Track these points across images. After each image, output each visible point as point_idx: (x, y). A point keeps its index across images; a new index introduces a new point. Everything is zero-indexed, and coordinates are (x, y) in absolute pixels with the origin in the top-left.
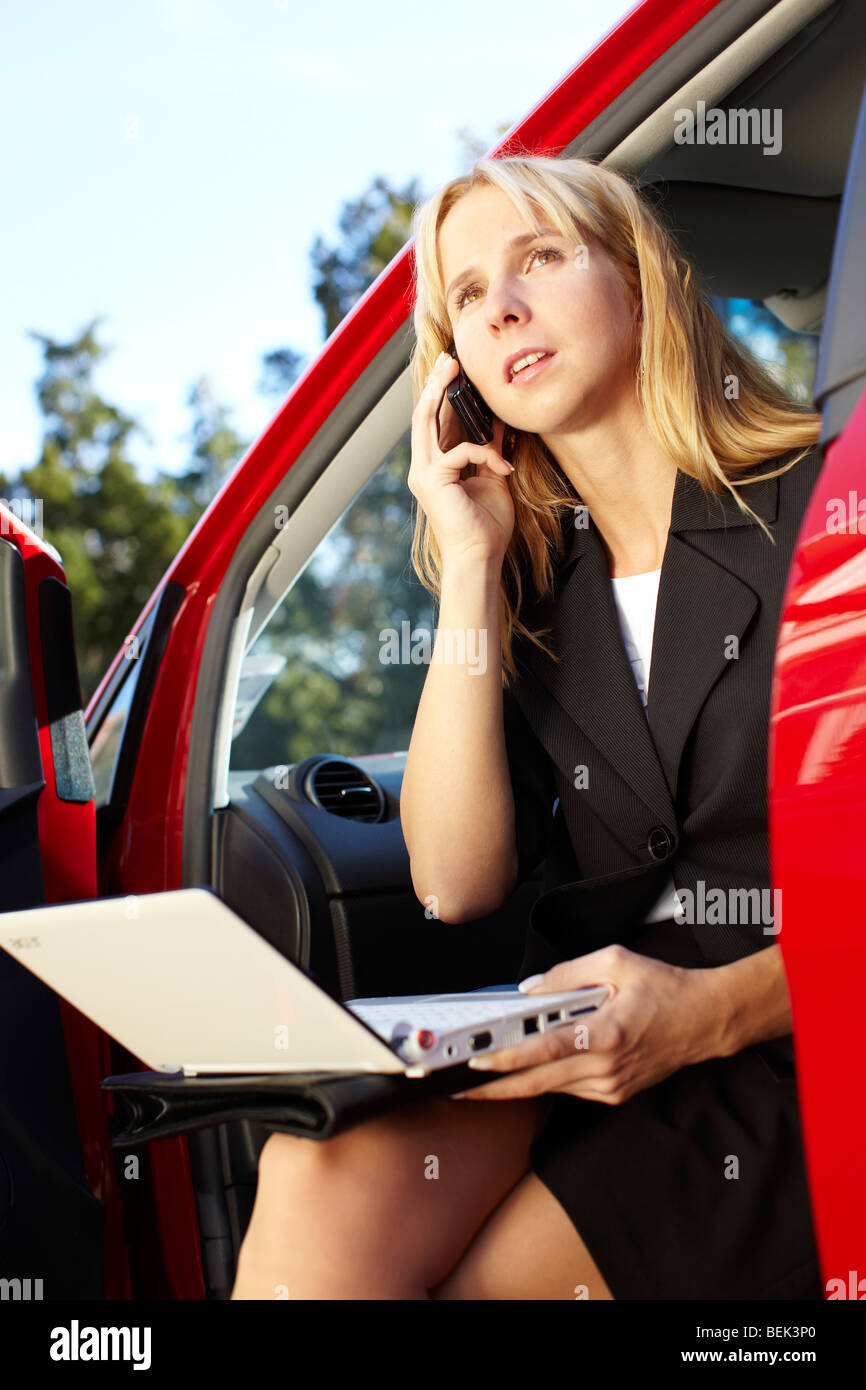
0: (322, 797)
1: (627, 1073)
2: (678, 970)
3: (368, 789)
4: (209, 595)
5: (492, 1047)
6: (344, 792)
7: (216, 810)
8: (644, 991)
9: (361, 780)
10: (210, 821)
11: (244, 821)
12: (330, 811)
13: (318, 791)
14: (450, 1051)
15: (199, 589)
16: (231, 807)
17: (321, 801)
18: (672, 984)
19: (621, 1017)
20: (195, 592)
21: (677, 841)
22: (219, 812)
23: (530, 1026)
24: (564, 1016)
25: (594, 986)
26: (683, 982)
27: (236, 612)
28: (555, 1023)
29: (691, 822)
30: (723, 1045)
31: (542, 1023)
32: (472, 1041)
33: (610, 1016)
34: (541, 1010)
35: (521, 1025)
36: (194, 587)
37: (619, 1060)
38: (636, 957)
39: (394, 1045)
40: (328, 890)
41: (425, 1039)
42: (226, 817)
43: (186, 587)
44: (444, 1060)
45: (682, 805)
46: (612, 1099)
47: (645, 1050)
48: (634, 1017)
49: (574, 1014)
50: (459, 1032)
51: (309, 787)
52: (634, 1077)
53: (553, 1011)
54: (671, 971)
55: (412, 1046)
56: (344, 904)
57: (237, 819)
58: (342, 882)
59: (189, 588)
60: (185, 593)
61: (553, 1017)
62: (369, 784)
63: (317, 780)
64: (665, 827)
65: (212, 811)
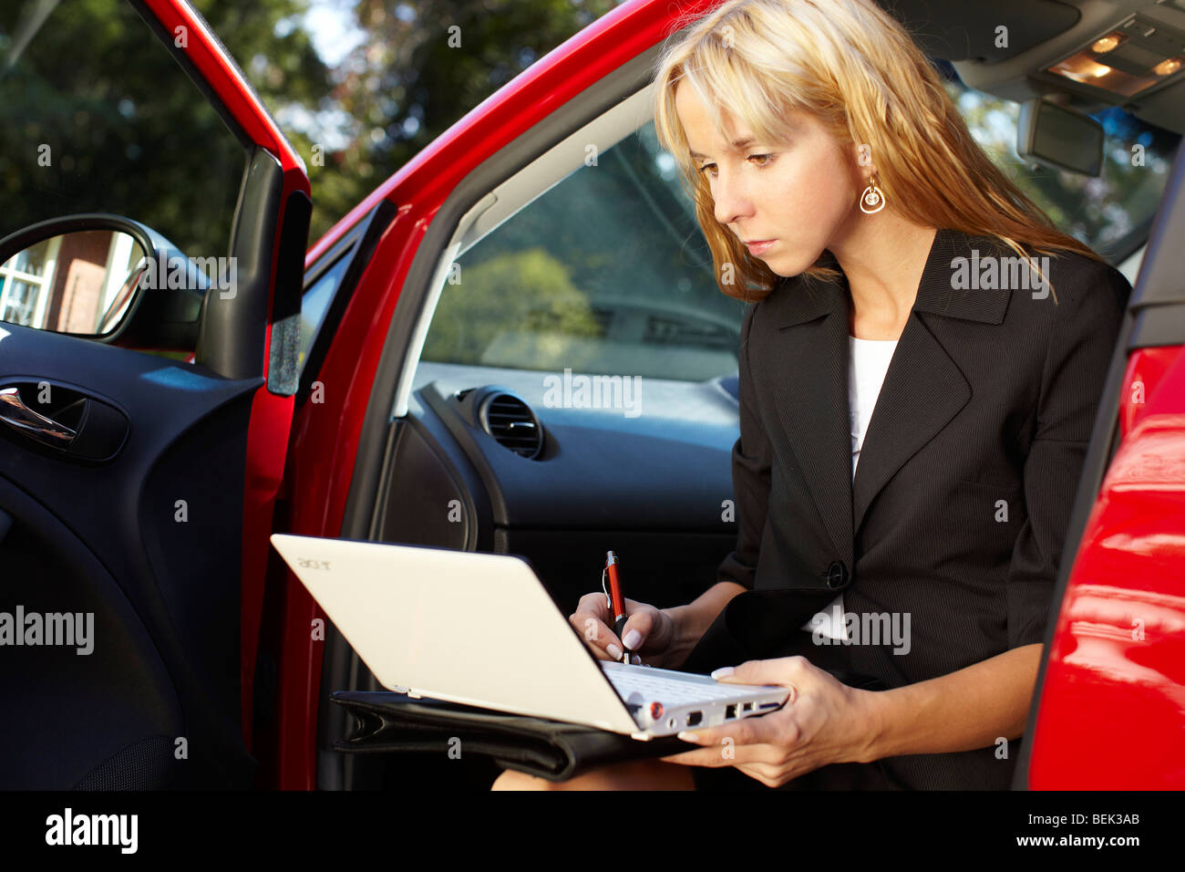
0: (495, 426)
1: (790, 766)
2: (845, 687)
3: (531, 425)
4: (419, 219)
5: (701, 724)
6: (512, 425)
7: (395, 418)
8: (819, 700)
9: (525, 414)
10: (388, 428)
11: (421, 434)
12: (499, 441)
13: (491, 421)
14: (672, 723)
15: (411, 210)
16: (409, 417)
17: (493, 429)
18: (841, 700)
19: (801, 720)
20: (407, 212)
21: (850, 577)
22: (397, 421)
23: (730, 712)
24: (755, 709)
25: (776, 686)
26: (849, 699)
27: (445, 245)
28: (748, 713)
29: (865, 561)
30: (864, 755)
31: (739, 712)
32: (688, 718)
33: (793, 717)
34: (740, 699)
35: (725, 710)
36: (406, 208)
37: (788, 754)
38: (816, 669)
39: (632, 709)
40: (496, 520)
41: (656, 710)
42: (404, 427)
43: (398, 207)
44: (665, 729)
45: (859, 546)
46: (772, 783)
47: (810, 748)
48: (810, 722)
49: (762, 707)
50: (681, 708)
51: (484, 414)
52: (794, 769)
53: (747, 702)
54: (840, 687)
55: (645, 714)
56: (508, 536)
57: (414, 432)
58: (510, 515)
59: (401, 209)
60: (397, 213)
61: (747, 707)
62: (531, 419)
63: (492, 410)
64: (842, 563)
65: (391, 419)
